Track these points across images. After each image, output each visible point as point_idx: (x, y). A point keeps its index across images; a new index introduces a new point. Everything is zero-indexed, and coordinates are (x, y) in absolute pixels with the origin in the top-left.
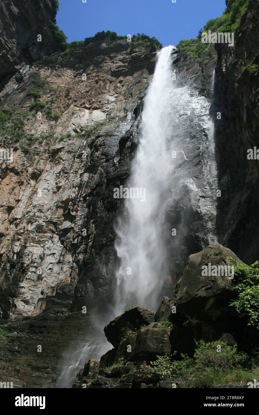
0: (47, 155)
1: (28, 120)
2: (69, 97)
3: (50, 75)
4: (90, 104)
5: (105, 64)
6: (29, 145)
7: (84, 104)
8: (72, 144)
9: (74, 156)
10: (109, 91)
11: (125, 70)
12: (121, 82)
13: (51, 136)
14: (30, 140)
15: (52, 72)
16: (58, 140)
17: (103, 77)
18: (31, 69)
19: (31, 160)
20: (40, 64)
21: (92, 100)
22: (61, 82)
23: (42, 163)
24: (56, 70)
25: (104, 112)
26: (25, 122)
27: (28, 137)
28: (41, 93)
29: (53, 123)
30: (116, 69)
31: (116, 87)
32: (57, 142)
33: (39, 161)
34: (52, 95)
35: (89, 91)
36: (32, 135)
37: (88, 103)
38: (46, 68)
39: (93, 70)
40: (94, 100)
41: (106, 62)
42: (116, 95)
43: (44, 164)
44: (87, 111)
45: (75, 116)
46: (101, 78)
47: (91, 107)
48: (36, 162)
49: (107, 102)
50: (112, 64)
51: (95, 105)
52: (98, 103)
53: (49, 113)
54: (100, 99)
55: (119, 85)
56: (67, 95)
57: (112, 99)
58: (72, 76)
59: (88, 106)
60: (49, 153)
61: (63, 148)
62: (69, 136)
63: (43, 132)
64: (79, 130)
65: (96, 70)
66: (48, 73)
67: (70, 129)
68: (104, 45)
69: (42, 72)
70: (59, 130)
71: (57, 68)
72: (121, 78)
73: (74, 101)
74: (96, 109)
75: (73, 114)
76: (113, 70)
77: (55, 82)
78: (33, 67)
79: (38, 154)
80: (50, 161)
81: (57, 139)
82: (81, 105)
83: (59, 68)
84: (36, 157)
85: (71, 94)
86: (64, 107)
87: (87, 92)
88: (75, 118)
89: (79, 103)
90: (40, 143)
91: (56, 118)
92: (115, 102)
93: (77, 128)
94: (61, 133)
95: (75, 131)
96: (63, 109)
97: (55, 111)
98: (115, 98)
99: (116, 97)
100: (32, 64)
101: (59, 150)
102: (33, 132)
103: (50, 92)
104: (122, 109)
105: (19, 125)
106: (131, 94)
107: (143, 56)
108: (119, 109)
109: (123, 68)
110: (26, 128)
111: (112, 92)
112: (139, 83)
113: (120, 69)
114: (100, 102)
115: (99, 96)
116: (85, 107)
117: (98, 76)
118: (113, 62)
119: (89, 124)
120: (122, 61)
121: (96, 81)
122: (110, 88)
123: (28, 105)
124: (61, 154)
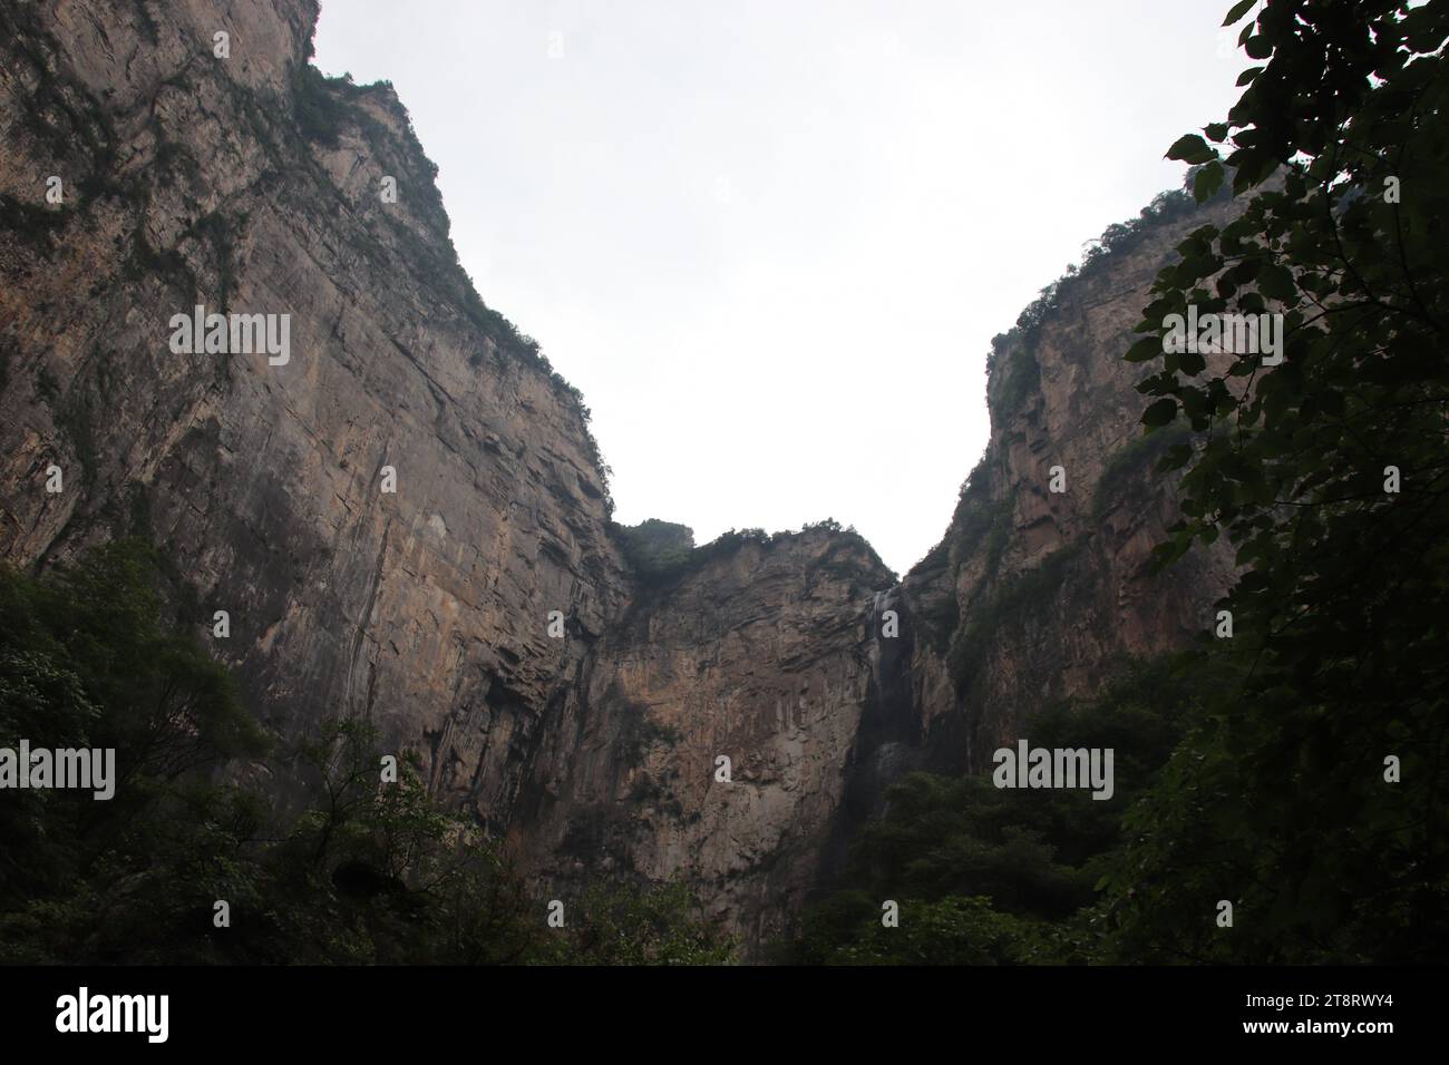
1: (640, 841)
4: (755, 769)
5: (759, 632)
10: (786, 728)
11: (806, 654)
12: (804, 693)
13: (695, 876)
17: (763, 678)
20: (613, 647)
21: (754, 756)
25: (786, 789)
26: (634, 846)
28: (643, 750)
29: (691, 834)
30: (787, 652)
31: (798, 713)
34: (666, 752)
35: (743, 725)
37: (749, 765)
38: (629, 657)
40: (759, 757)
41: (759, 628)
42: (802, 737)
44: (752, 790)
45: (730, 811)
46: (760, 683)
47: (758, 777)
49: (786, 761)
50: (772, 630)
51: (766, 774)
52: (771, 765)
53: (676, 810)
54: (773, 754)
55: (802, 702)
57: (796, 750)
58: (692, 670)
59: (749, 774)
61: (729, 909)
62: (734, 872)
63: (678, 869)
64: (749, 854)
66: (638, 673)
67: (730, 855)
69: (624, 674)
70: (707, 854)
71: (654, 655)
72: (803, 680)
74: (768, 782)
75: (725, 805)
76: (780, 657)
77: (661, 699)
78: (600, 661)
81: (710, 884)
82: (736, 773)
83: (658, 652)
86: (702, 784)
88: (732, 818)
92: (805, 758)
93: (743, 849)
94: (714, 868)
95: (742, 856)
96: (701, 791)
97: (689, 802)
98: (802, 745)
99: (805, 742)
100: (596, 651)
102: (658, 872)
104: (821, 793)
105: (626, 862)
106: (834, 740)
107: (837, 620)
108: (815, 789)
109: (800, 650)
110: (641, 865)
111: (792, 727)
112: (843, 705)
113: (794, 654)
114: (773, 762)
115: (768, 744)
116: (745, 779)
117: (752, 673)
118: (774, 624)
119: (767, 835)
120: (796, 625)
121: (750, 690)
122: (785, 717)
123: (626, 792)
124: (730, 924)
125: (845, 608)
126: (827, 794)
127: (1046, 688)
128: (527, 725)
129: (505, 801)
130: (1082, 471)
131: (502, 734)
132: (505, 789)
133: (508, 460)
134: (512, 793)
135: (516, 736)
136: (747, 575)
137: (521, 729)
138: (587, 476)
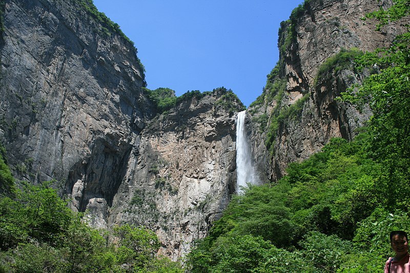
0: (180, 228)
1: (158, 199)
2: (180, 168)
3: (158, 143)
4: (197, 174)
5: (198, 127)
6: (166, 222)
7: (192, 174)
8: (194, 217)
9: (198, 228)
10: (207, 159)
11: (214, 134)
12: (214, 148)
13: (177, 211)
14: (165, 217)
15: (159, 139)
16: (183, 215)
17: (200, 143)
18: (142, 140)
19: (170, 234)
20: (147, 133)
22: (169, 149)
23: (178, 236)
24: (161, 137)
25: (208, 181)
26: (156, 201)
27: (163, 215)
28: (158, 168)
29: (175, 197)
30: (208, 134)
31: (211, 154)
32: (183, 216)
33: (176, 235)
34: (166, 169)
36: (165, 213)
37: (195, 173)
38: (153, 136)
39: (190, 133)
40: (198, 170)
41: (198, 125)
42: (213, 162)
43: (179, 236)
44: (196, 180)
45: (189, 188)
46: (198, 144)
47: (198, 177)
48: (174, 235)
49: (208, 171)
51: (201, 175)
53: (170, 189)
54: (203, 168)
55: (213, 151)
56: (178, 167)
57: (211, 167)
58: (175, 140)
59: (196, 176)
60: (180, 226)
61: (189, 221)
62: (190, 209)
63: (171, 208)
64: (195, 203)
65: (193, 133)
66: (156, 142)
67: (189, 203)
68: (192, 106)
69: (152, 142)
70: (181, 203)
71: (161, 135)
72: (213, 143)
73: (184, 171)
74: (202, 178)
75: (187, 186)
76: (205, 135)
77: (164, 150)
78: (143, 138)
79: (173, 229)
80: (183, 233)
81: (182, 213)
82: (191, 175)
83: (163, 134)
84: (173, 231)
85: (180, 165)
86: (179, 179)
87: (192, 160)
88: (190, 191)
89: (188, 173)
90: (173, 219)
91: (176, 192)
92: (214, 170)
93: (193, 201)
94: (184, 207)
95: (193, 203)
96: (179, 181)
97: (174, 185)
98: (213, 166)
99: (214, 164)
100: (141, 134)
101: (187, 223)
102: (165, 210)
103: (165, 166)
104: (220, 182)
105: (153, 206)
106: (224, 164)
107: (225, 122)
108: (218, 180)
109: (212, 133)
110: (158, 207)
111: (210, 159)
112: (227, 152)
113: (210, 134)
114: (203, 171)
115: (201, 165)
116: (194, 177)
117: (195, 141)
118: (203, 124)
119: (201, 196)
120: (210, 124)
121: (195, 147)
122: (207, 155)
123: (153, 182)
124: (189, 226)
125: (228, 118)
126: (222, 182)
127: (296, 146)
128: (118, 161)
129: (111, 186)
130: (311, 70)
131: (109, 163)
132: (111, 182)
133: (108, 67)
134: (113, 184)
135: (114, 164)
136: (193, 107)
137: (116, 161)
138: (136, 73)
